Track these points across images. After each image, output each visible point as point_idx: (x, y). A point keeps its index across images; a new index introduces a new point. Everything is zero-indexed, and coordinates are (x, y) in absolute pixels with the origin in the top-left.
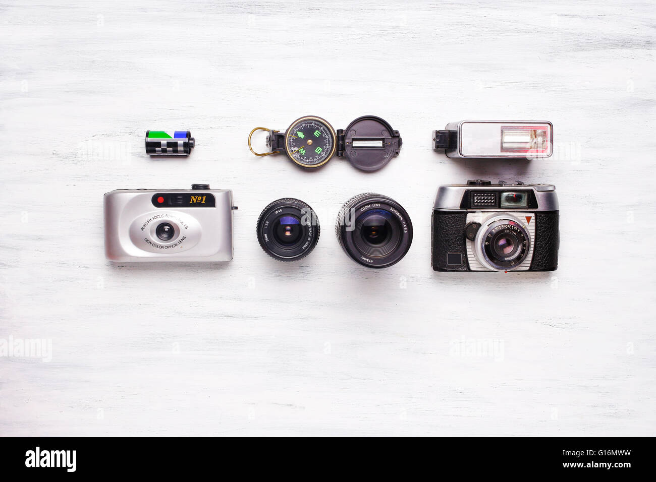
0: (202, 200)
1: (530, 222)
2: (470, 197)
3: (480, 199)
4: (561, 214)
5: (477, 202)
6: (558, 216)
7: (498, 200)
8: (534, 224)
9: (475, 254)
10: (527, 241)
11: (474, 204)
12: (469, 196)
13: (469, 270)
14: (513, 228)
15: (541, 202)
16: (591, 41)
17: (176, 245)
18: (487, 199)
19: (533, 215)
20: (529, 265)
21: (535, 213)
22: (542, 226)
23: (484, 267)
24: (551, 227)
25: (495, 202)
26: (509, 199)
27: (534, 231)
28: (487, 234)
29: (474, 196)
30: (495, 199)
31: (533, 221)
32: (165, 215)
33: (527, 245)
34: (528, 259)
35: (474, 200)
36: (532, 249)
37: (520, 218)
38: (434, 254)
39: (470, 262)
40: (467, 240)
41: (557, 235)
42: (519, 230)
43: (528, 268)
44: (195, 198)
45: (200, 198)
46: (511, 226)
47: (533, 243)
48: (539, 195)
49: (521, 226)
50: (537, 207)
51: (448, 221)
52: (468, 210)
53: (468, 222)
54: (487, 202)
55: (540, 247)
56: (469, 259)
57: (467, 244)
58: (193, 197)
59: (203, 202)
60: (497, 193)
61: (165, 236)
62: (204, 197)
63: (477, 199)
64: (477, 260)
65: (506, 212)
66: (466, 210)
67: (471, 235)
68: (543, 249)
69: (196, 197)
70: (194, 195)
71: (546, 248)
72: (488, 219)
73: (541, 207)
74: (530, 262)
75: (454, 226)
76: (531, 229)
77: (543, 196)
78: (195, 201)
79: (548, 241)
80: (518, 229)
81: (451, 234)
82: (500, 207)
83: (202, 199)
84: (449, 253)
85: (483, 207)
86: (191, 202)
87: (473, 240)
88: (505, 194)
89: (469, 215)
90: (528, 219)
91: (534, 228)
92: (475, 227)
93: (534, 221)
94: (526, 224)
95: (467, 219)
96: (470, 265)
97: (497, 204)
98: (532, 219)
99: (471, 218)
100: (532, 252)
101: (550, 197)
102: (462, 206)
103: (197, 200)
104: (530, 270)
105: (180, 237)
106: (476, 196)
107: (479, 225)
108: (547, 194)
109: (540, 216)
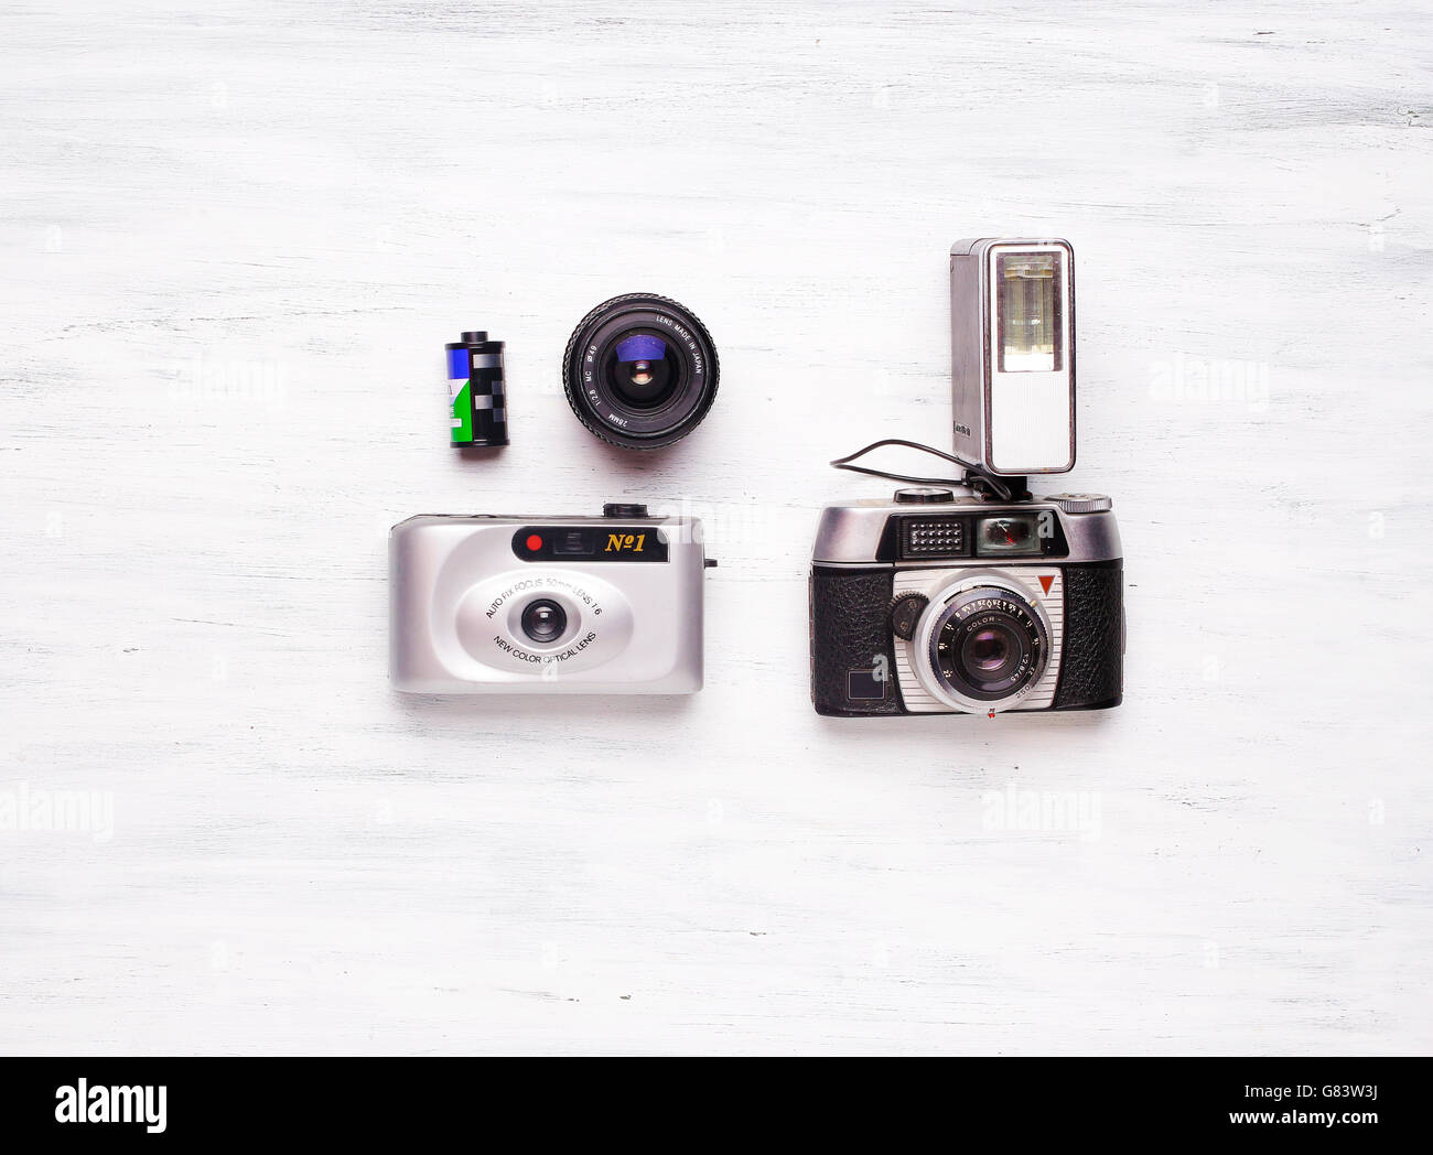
0: (635, 544)
1: (1051, 590)
2: (901, 534)
3: (925, 537)
4: (1126, 568)
5: (917, 545)
6: (1119, 574)
7: (969, 537)
8: (1060, 595)
9: (915, 673)
10: (1041, 637)
11: (909, 550)
12: (898, 530)
13: (902, 711)
14: (1007, 606)
15: (1076, 539)
16: (1290, 104)
17: (570, 653)
18: (943, 536)
19: (1056, 573)
20: (1051, 695)
21: (1062, 566)
22: (1079, 600)
23: (941, 703)
24: (1102, 601)
25: (962, 543)
26: (996, 534)
27: (1061, 611)
28: (944, 622)
29: (910, 530)
30: (962, 535)
31: (1057, 586)
32: (544, 581)
33: (1042, 648)
34: (1047, 679)
35: (910, 538)
36: (1057, 656)
37: (1026, 581)
38: (816, 671)
39: (904, 692)
40: (896, 638)
41: (1119, 621)
42: (1020, 613)
43: (1048, 703)
44: (619, 539)
45: (631, 539)
46: (1002, 601)
47: (1058, 641)
48: (1071, 524)
49: (1027, 601)
50: (1065, 552)
51: (849, 592)
52: (897, 565)
53: (897, 592)
54: (943, 544)
55: (1077, 650)
56: (902, 684)
57: (897, 646)
58: (613, 537)
59: (639, 549)
60: (967, 522)
61: (544, 630)
62: (641, 538)
63: (919, 536)
64: (923, 686)
65: (991, 566)
66: (891, 565)
67: (904, 626)
68: (1085, 655)
69: (622, 536)
70: (617, 531)
71: (1093, 652)
72: (946, 584)
73: (1077, 553)
74: (1053, 687)
75: (862, 604)
76: (1051, 608)
77: (1081, 524)
78: (618, 547)
79: (1098, 635)
80: (1018, 609)
81: (856, 625)
82: (974, 556)
83: (636, 541)
84: (853, 671)
85: (932, 556)
86: (609, 549)
87: (909, 637)
88: (989, 522)
89: (898, 576)
90: (1046, 582)
91: (1061, 603)
92: (912, 604)
93: (1060, 588)
94: (1042, 595)
95: (896, 585)
96: (906, 699)
97: (968, 548)
98: (1054, 582)
99: (906, 582)
100: (1057, 664)
101: (1099, 528)
102: (881, 556)
103: (624, 543)
104: (1053, 707)
105: (582, 634)
106: (916, 529)
107: (923, 601)
108: (1091, 519)
109: (1076, 574)
